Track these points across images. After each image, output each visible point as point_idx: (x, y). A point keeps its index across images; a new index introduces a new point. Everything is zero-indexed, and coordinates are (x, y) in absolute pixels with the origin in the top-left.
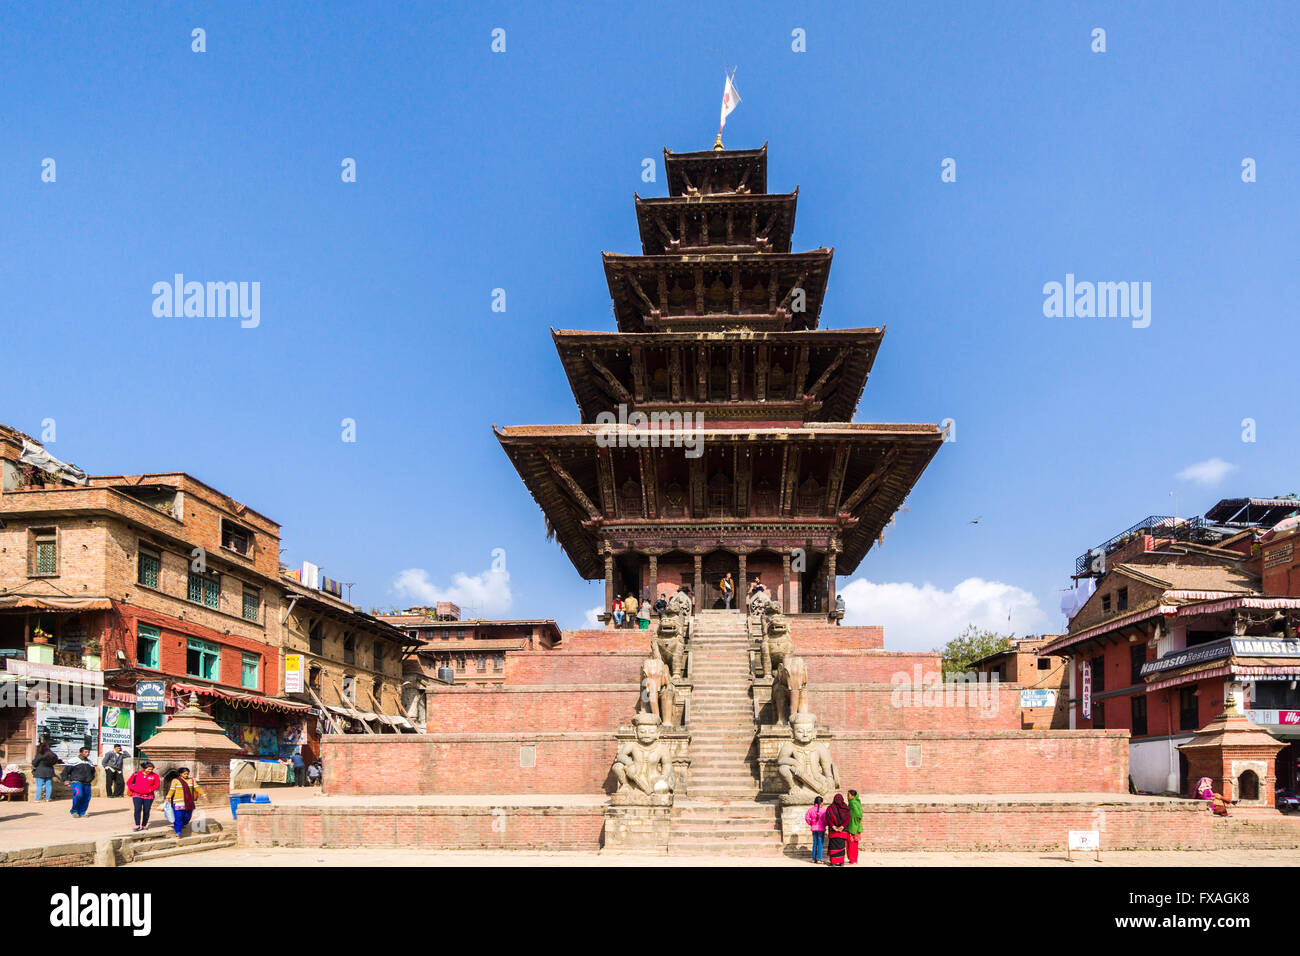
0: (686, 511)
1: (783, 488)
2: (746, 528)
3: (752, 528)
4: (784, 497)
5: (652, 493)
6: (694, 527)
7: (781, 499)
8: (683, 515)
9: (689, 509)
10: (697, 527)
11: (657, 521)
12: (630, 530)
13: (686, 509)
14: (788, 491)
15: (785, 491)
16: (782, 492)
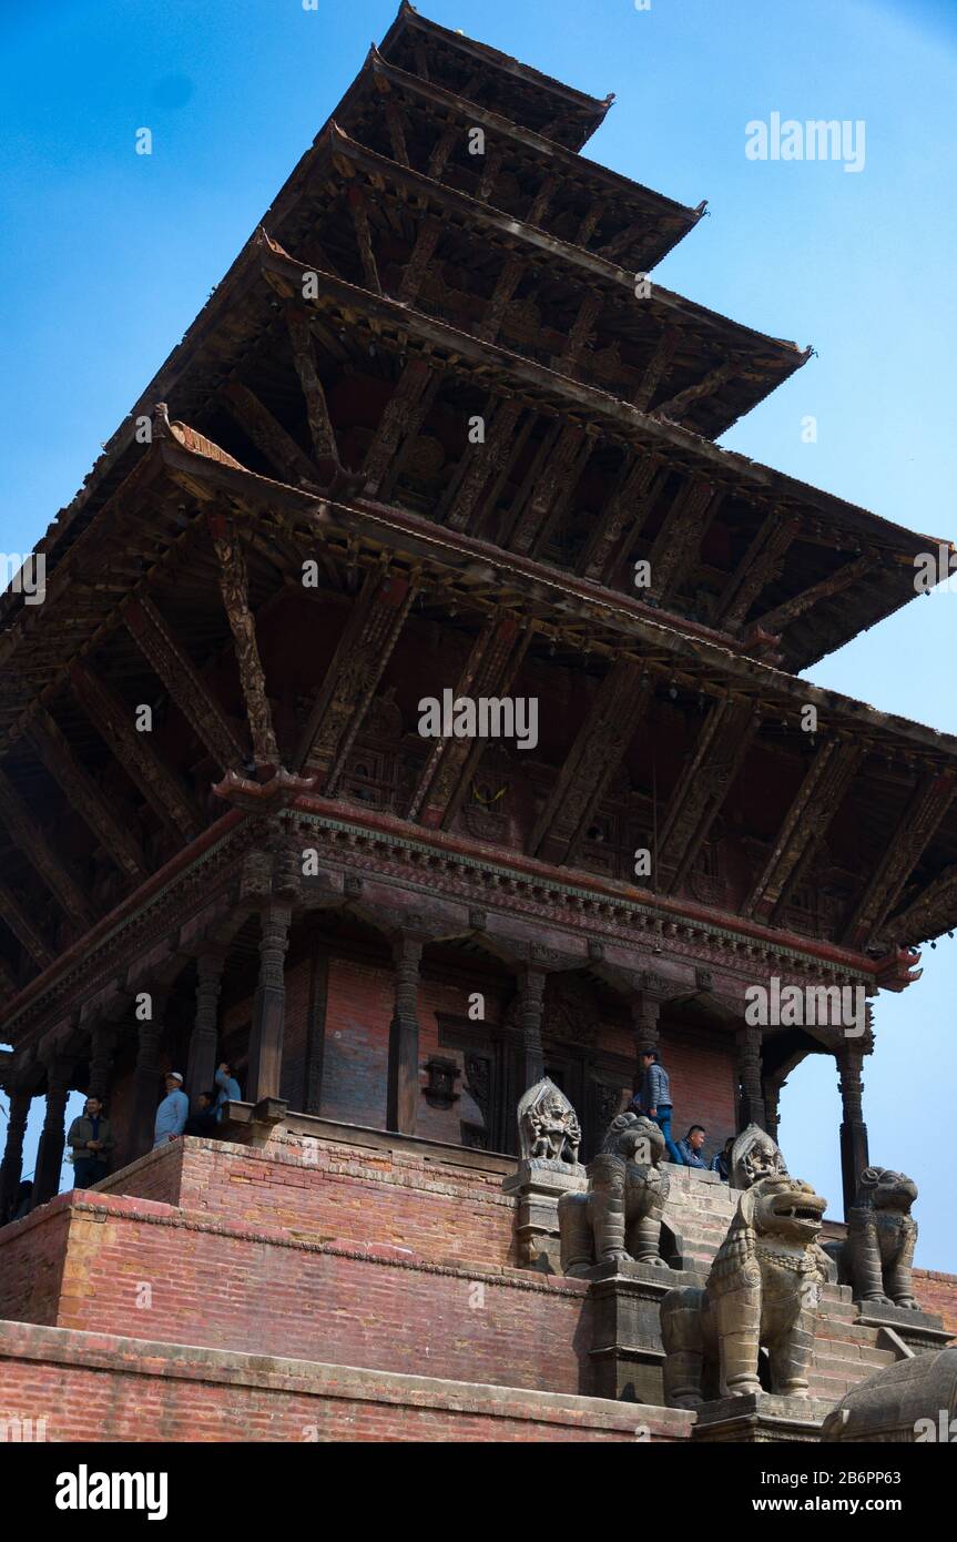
0: (514, 832)
1: (783, 842)
2: (666, 926)
3: (682, 929)
4: (775, 868)
6: (540, 882)
8: (504, 841)
9: (522, 828)
10: (550, 886)
11: (443, 837)
12: (361, 841)
13: (513, 824)
14: (791, 854)
15: (785, 852)
16: (779, 852)
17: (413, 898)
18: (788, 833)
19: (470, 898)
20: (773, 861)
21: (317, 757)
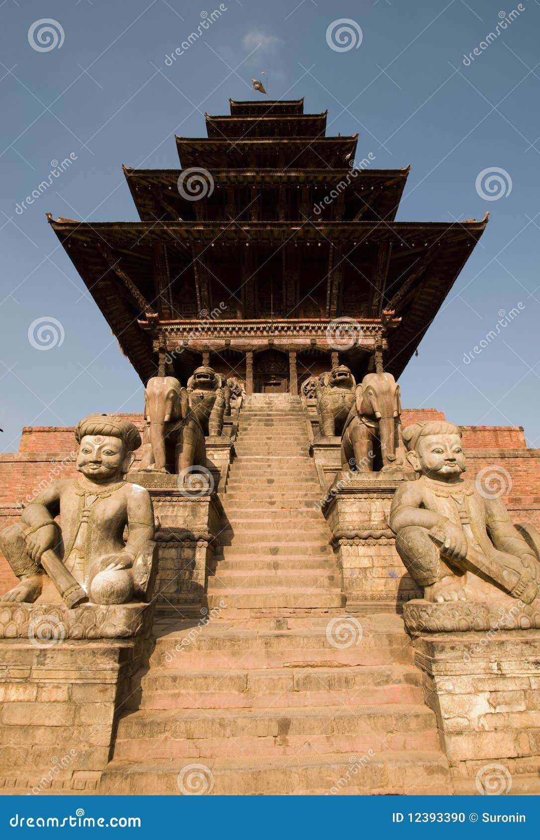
0: (239, 314)
1: (329, 288)
2: (295, 328)
3: (301, 328)
4: (330, 297)
5: (206, 293)
6: (246, 326)
7: (328, 300)
8: (235, 317)
9: (241, 311)
10: (250, 326)
12: (184, 329)
14: (334, 291)
15: (331, 291)
16: (329, 292)
17: (206, 341)
18: (329, 284)
19: (225, 337)
20: (328, 296)
21: (165, 309)
